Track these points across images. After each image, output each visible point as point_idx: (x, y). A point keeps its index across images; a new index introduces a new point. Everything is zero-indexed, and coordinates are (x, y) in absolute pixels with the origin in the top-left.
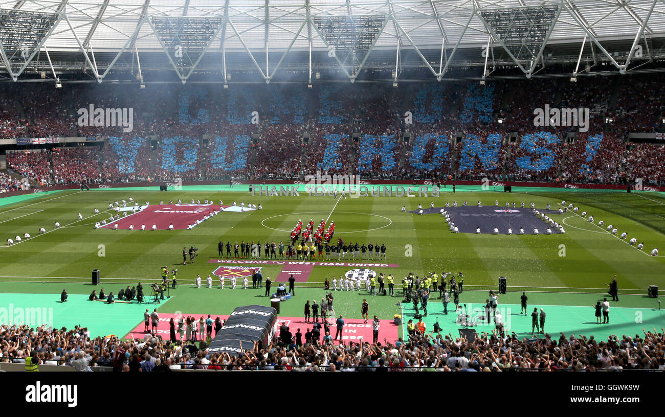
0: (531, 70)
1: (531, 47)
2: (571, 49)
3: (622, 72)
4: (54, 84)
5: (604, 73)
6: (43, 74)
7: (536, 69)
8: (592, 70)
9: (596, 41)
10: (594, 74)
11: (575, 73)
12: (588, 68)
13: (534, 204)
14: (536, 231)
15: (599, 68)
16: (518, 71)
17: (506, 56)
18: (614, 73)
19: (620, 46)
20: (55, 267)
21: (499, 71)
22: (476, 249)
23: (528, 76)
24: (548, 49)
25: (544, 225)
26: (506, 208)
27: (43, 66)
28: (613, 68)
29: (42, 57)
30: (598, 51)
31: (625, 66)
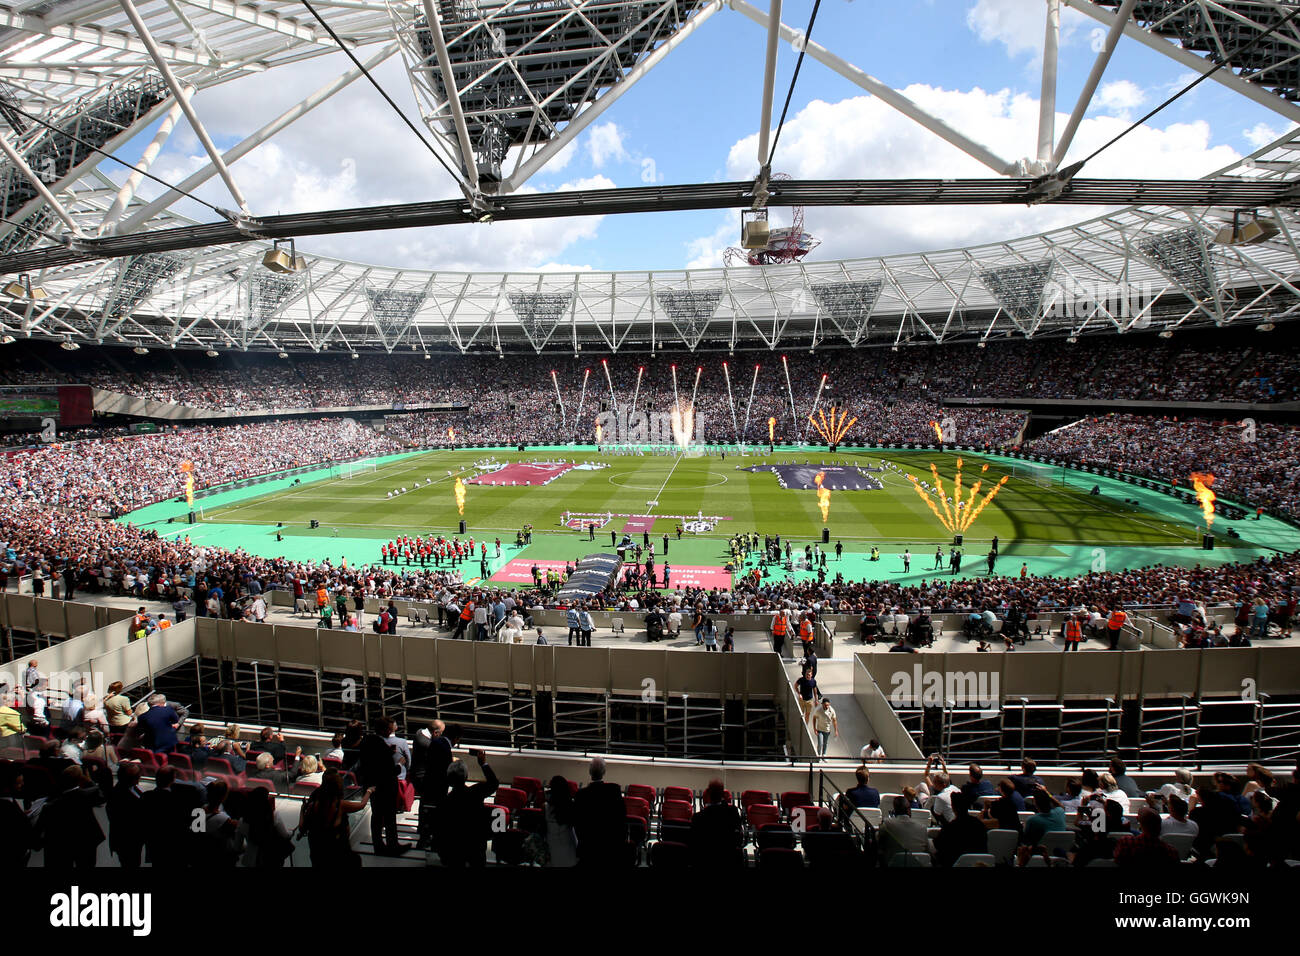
0: (856, 340)
1: (857, 319)
2: (893, 321)
3: (939, 342)
4: (424, 355)
5: (924, 343)
6: (414, 347)
7: (860, 339)
8: (911, 340)
9: (916, 313)
10: (913, 344)
11: (896, 343)
12: (908, 339)
13: (857, 463)
14: (858, 487)
15: (918, 338)
16: (845, 342)
17: (834, 327)
18: (932, 342)
19: (937, 319)
20: (428, 518)
21: (827, 341)
22: (803, 504)
23: (854, 346)
24: (872, 320)
25: (864, 481)
26: (832, 466)
27: (414, 339)
28: (931, 338)
29: (413, 331)
30: (917, 322)
31: (941, 337)
